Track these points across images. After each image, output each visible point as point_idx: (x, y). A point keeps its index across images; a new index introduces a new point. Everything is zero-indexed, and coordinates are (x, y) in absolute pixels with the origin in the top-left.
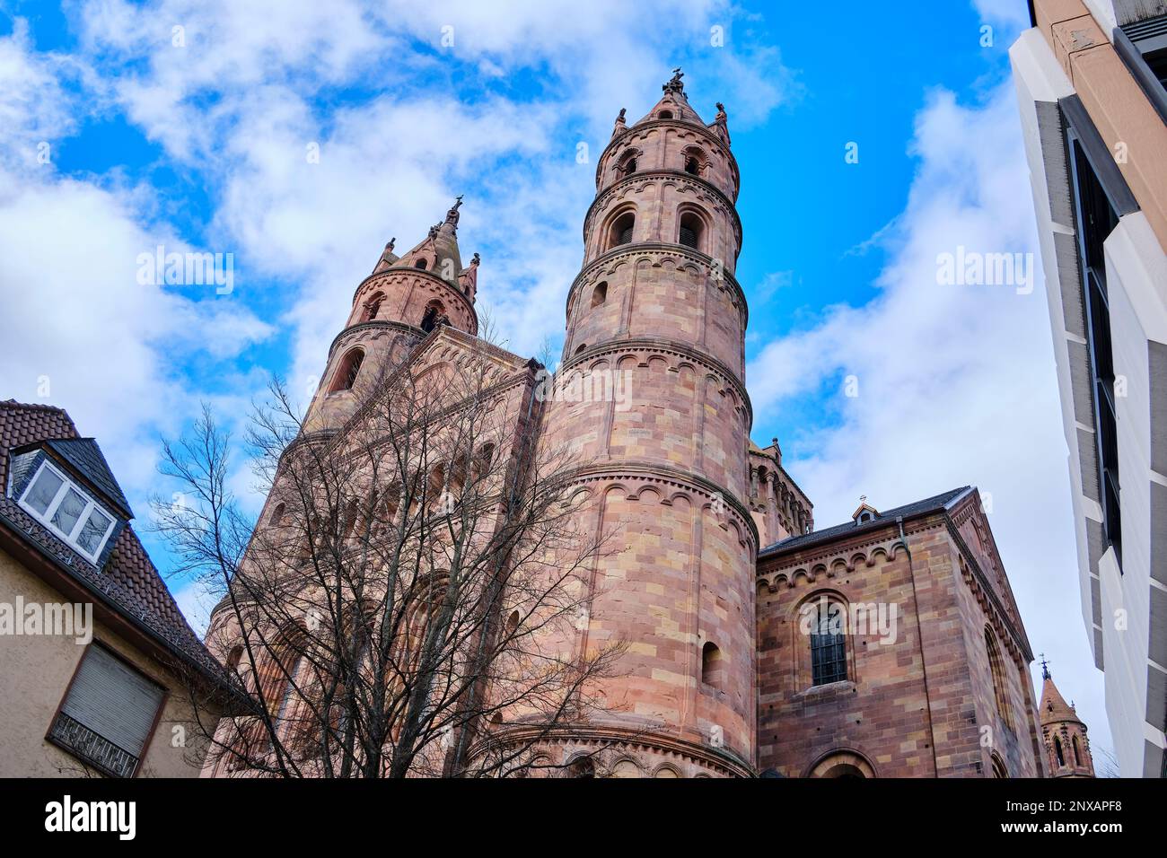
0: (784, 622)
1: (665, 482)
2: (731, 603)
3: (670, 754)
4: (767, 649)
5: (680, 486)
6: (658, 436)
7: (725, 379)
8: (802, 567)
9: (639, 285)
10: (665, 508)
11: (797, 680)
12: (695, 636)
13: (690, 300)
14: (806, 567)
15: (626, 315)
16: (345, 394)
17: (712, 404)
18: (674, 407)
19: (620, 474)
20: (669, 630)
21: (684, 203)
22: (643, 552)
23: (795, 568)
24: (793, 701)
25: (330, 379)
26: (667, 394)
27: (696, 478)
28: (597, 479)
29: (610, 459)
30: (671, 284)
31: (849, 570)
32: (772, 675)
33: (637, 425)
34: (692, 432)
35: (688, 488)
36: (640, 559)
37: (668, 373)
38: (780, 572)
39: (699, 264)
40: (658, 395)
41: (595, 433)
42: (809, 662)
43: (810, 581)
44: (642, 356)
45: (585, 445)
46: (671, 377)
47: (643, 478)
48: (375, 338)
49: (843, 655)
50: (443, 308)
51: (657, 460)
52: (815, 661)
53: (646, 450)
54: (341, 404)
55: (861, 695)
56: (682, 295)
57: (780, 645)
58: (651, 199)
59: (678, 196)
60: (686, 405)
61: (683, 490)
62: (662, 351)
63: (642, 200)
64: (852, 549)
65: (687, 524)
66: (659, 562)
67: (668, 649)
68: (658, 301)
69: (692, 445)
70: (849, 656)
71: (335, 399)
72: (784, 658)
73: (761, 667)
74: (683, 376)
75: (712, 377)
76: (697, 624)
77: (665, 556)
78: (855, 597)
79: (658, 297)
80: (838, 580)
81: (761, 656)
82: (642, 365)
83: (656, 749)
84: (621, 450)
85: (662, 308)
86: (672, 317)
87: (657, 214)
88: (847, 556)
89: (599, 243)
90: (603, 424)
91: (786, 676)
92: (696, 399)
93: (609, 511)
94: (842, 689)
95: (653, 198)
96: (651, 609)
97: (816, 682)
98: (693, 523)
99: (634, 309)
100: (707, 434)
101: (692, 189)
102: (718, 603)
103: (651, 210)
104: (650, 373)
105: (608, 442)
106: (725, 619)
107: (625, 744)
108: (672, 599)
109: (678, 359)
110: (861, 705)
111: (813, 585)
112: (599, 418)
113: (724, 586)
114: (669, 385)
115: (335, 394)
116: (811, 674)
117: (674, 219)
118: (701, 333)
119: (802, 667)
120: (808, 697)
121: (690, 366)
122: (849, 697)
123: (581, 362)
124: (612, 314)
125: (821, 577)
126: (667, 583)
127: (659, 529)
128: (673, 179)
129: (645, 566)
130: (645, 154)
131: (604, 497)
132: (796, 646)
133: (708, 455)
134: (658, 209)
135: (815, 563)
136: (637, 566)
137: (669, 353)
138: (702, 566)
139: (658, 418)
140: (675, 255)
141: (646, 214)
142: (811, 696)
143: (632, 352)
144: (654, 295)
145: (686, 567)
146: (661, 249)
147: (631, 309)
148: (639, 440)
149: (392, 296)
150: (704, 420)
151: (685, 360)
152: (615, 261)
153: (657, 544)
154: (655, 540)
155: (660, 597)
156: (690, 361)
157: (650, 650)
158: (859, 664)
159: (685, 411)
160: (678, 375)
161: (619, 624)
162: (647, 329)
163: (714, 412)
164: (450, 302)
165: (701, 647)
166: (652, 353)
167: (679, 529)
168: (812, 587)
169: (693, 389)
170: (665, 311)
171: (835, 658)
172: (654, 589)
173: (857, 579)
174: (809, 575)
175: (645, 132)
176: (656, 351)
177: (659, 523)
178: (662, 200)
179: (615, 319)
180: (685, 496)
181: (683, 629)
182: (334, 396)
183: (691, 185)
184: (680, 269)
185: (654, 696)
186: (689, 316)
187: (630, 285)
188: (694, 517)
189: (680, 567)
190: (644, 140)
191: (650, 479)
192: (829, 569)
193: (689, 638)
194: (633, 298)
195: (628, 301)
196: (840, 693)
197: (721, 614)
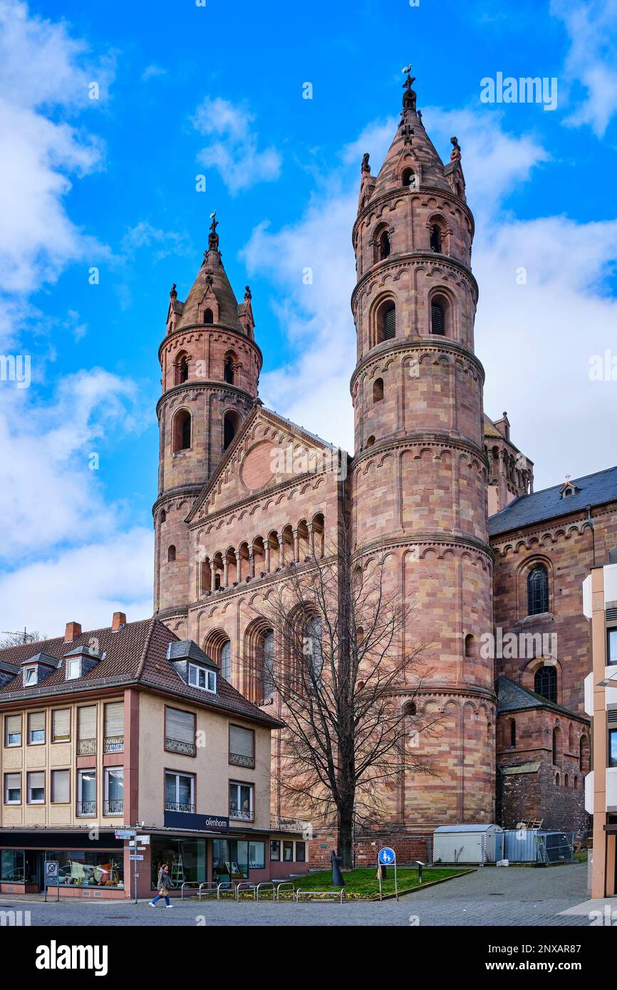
0: (510, 576)
1: (439, 544)
2: (479, 608)
3: (452, 696)
4: (500, 595)
5: (448, 545)
6: (432, 511)
7: (471, 453)
8: (523, 539)
9: (408, 383)
10: (440, 561)
11: (518, 613)
12: (461, 634)
13: (444, 392)
14: (525, 539)
15: (401, 413)
16: (187, 453)
17: (465, 478)
18: (440, 487)
19: (411, 542)
20: (447, 633)
21: (433, 288)
22: (429, 591)
23: (518, 541)
24: (515, 627)
25: (170, 438)
26: (435, 478)
27: (457, 537)
28: (398, 546)
29: (404, 532)
30: (430, 379)
31: (553, 542)
32: (503, 611)
33: (418, 505)
34: (452, 503)
35: (452, 545)
36: (428, 595)
37: (434, 461)
38: (508, 543)
39: (448, 355)
40: (429, 480)
41: (391, 513)
42: (525, 601)
43: (528, 549)
44: (415, 450)
45: (387, 520)
46: (437, 464)
47: (425, 544)
48: (195, 399)
49: (547, 597)
50: (236, 356)
51: (432, 529)
52: (530, 599)
53: (425, 523)
54: (188, 462)
55: (557, 622)
56: (438, 388)
57: (508, 592)
58: (406, 287)
59: (428, 281)
60: (447, 484)
61: (449, 547)
62: (429, 444)
63: (400, 289)
64: (556, 527)
65: (452, 569)
66: (439, 595)
67: (447, 643)
68: (422, 397)
69: (452, 513)
70: (551, 597)
71: (181, 459)
72: (510, 600)
73: (497, 606)
74: (444, 460)
75: (463, 455)
76: (462, 625)
77: (442, 591)
78: (556, 560)
79: (422, 393)
80: (546, 548)
81: (496, 599)
82: (416, 458)
83: (445, 694)
84: (410, 524)
85: (425, 403)
86: (433, 411)
87: (413, 306)
88: (552, 532)
89: (370, 333)
90: (396, 506)
91: (511, 611)
92: (454, 477)
93: (407, 567)
94: (546, 619)
95: (408, 287)
96: (437, 623)
97: (530, 613)
98: (456, 567)
99: (406, 407)
100: (462, 501)
101: (438, 270)
102: (473, 611)
103: (408, 300)
104: (422, 463)
105: (401, 520)
106: (476, 619)
107: (430, 694)
108: (447, 615)
109: (440, 448)
110: (556, 628)
111: (530, 551)
112: (393, 500)
113: (475, 600)
114: (435, 471)
115: (179, 453)
116: (527, 608)
117: (427, 309)
118: (453, 420)
119: (521, 604)
120: (525, 624)
121: (448, 452)
122: (549, 623)
123: (374, 455)
124: (390, 411)
125: (535, 546)
126: (444, 606)
127: (437, 575)
128: (422, 263)
129: (432, 599)
130: (397, 231)
131: (403, 559)
132: (518, 591)
133: (463, 517)
134: (413, 299)
135: (531, 537)
136: (426, 600)
137: (433, 444)
138: (464, 592)
139: (431, 497)
140: (430, 350)
141: (405, 306)
142: (527, 623)
143: (408, 448)
144: (419, 392)
145: (454, 595)
146: (419, 346)
147: (404, 408)
148: (420, 516)
149: (195, 355)
150: (459, 491)
151: (444, 448)
152: (386, 360)
153: (437, 585)
154: (435, 582)
155: (440, 615)
156: (448, 448)
157: (437, 646)
158: (557, 603)
159: (447, 489)
160: (441, 461)
161: (420, 634)
162: (416, 424)
163: (465, 482)
164: (240, 348)
165: (465, 638)
166: (422, 447)
167: (449, 573)
168: (528, 553)
169: (451, 470)
170: (429, 406)
171: (542, 587)
172: (438, 611)
173: (558, 547)
174: (527, 545)
175: (393, 201)
176: (424, 444)
177: (438, 571)
178: (416, 289)
179: (393, 416)
180: (451, 551)
181: (454, 631)
182: (179, 456)
183: (437, 265)
184: (436, 363)
185: (442, 669)
186: (445, 407)
187: (400, 384)
188: (457, 563)
189: (450, 596)
190: (392, 212)
191: (430, 544)
192: (540, 541)
193: (458, 635)
194: (404, 396)
195: (401, 399)
196: (544, 621)
197: (474, 616)
